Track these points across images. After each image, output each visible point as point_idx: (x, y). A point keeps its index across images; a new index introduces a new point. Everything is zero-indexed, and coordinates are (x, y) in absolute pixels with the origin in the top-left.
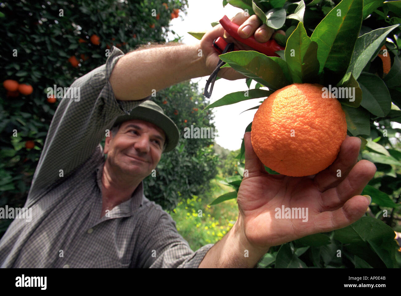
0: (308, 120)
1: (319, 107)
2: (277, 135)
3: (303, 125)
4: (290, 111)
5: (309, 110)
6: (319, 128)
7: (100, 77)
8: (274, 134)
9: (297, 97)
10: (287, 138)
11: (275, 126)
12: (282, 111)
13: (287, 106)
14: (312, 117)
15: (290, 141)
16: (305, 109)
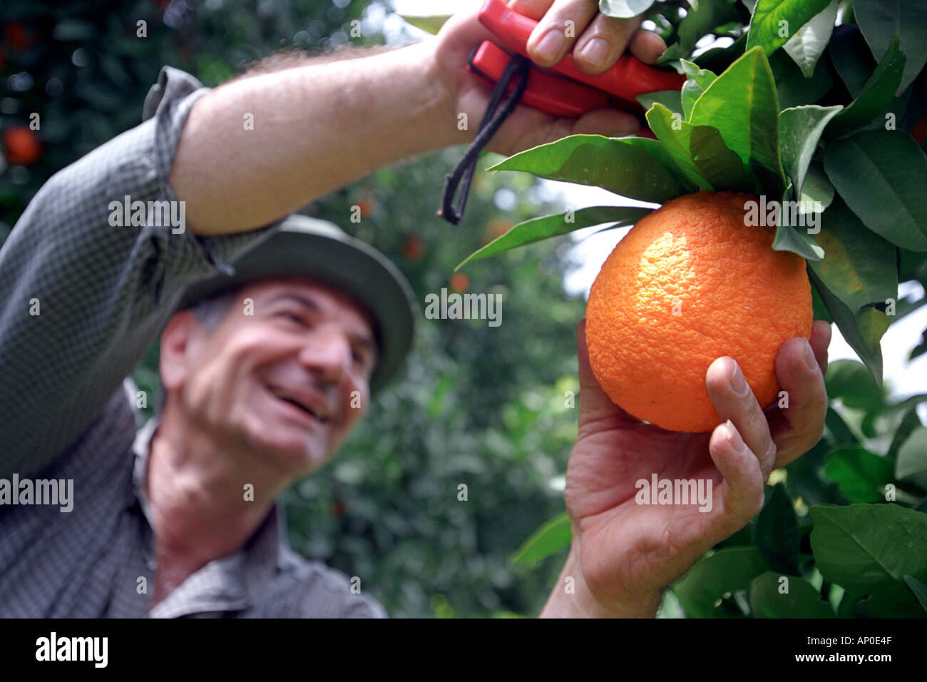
0: (694, 319)
1: (721, 284)
2: (631, 352)
3: (683, 328)
4: (657, 296)
5: (696, 294)
6: (718, 335)
7: (139, 172)
8: (625, 348)
9: (674, 259)
10: (653, 358)
11: (626, 331)
12: (640, 296)
13: (652, 283)
14: (703, 311)
15: (658, 365)
16: (687, 293)
